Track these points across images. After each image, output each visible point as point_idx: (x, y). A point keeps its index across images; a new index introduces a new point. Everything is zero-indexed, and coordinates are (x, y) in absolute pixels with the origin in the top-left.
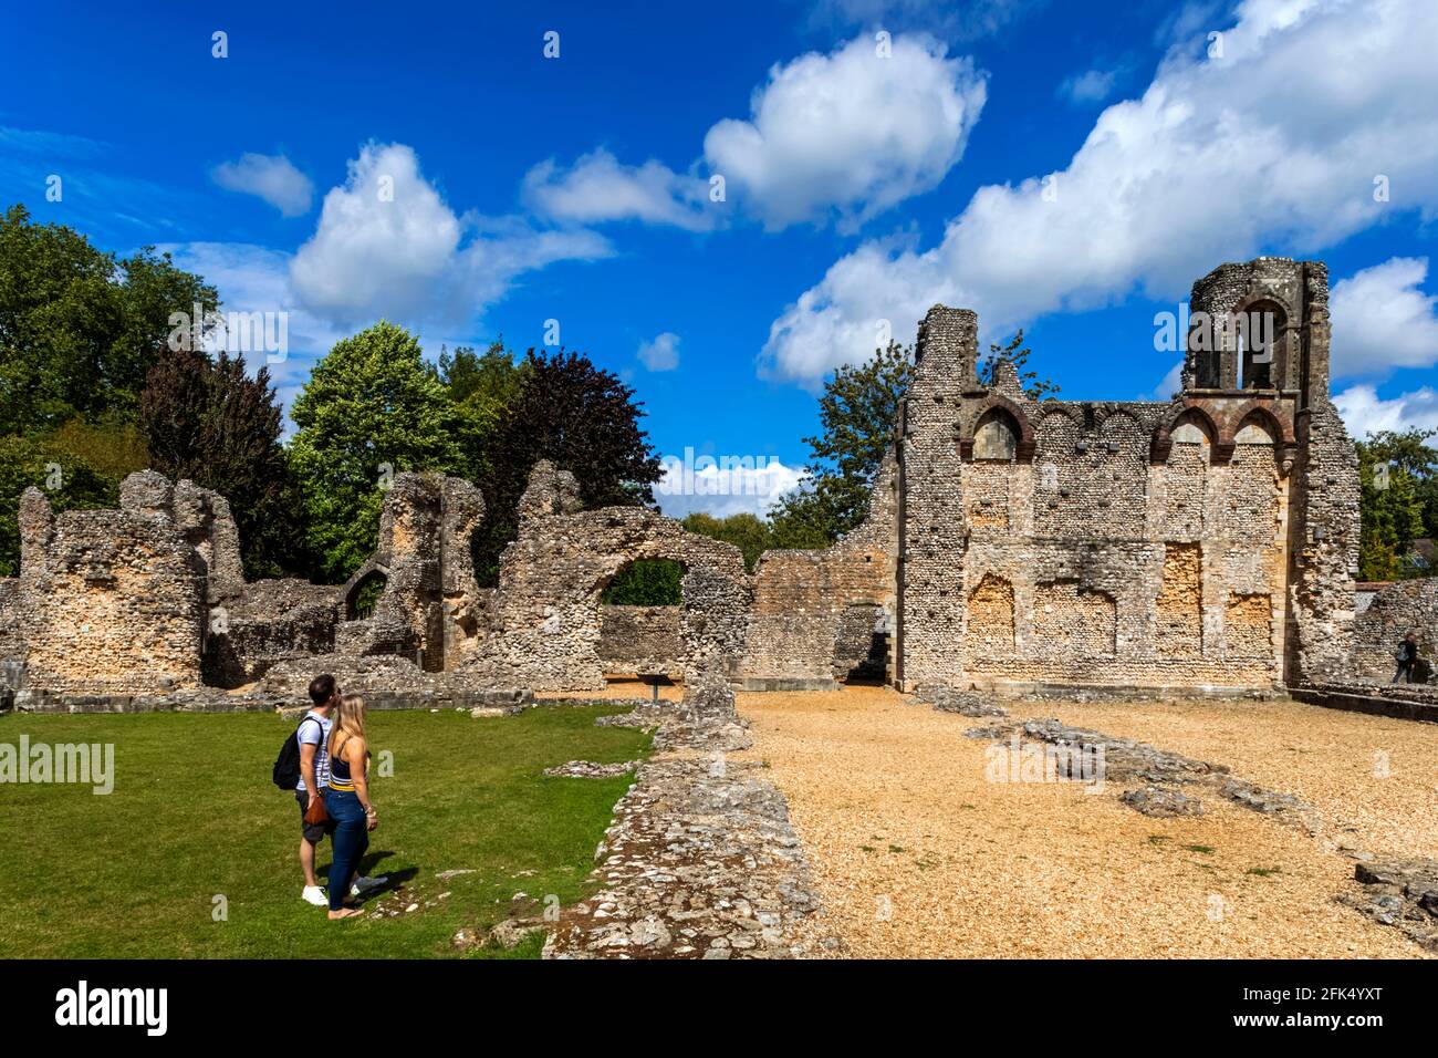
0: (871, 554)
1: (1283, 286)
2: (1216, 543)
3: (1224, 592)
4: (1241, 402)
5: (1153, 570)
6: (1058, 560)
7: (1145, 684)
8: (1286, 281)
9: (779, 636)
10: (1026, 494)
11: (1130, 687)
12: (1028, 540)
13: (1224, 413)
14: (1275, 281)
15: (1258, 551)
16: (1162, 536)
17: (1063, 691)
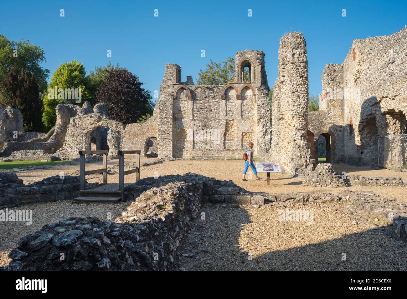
0: (154, 124)
1: (251, 57)
2: (239, 120)
3: (241, 132)
4: (242, 85)
5: (222, 127)
6: (199, 125)
7: (221, 156)
8: (252, 55)
9: (131, 145)
10: (190, 109)
11: (217, 157)
12: (191, 120)
13: (238, 88)
14: (249, 55)
15: (249, 122)
16: (225, 118)
17: (200, 158)
